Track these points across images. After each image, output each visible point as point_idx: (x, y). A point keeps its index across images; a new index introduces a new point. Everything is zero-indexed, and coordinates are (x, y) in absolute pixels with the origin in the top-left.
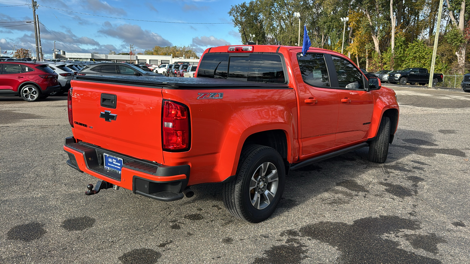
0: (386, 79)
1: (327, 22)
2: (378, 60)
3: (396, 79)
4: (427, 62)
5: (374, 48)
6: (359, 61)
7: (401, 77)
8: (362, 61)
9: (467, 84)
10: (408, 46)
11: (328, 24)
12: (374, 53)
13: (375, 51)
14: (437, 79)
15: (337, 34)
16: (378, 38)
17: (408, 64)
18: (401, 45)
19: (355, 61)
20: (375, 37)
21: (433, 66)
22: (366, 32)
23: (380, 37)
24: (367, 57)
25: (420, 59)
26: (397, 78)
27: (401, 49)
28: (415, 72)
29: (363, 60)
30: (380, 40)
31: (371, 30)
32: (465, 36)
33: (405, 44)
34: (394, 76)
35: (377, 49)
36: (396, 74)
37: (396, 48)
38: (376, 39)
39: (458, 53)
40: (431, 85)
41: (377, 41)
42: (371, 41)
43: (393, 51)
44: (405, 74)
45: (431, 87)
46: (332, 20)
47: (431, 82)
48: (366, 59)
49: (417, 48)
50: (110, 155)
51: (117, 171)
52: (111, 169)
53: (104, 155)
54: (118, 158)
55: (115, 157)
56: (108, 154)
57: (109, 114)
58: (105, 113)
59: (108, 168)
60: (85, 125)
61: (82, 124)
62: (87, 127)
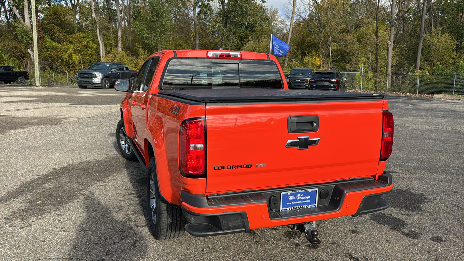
9: (84, 81)
14: (23, 77)
21: (36, 63)
39: (30, 50)
40: (38, 84)
45: (39, 85)
47: (37, 80)
50: (294, 192)
51: (304, 207)
52: (292, 208)
53: (283, 194)
54: (309, 190)
55: (304, 191)
56: (290, 192)
57: (308, 140)
58: (298, 141)
59: (287, 210)
60: (245, 166)
61: (238, 166)
62: (251, 167)
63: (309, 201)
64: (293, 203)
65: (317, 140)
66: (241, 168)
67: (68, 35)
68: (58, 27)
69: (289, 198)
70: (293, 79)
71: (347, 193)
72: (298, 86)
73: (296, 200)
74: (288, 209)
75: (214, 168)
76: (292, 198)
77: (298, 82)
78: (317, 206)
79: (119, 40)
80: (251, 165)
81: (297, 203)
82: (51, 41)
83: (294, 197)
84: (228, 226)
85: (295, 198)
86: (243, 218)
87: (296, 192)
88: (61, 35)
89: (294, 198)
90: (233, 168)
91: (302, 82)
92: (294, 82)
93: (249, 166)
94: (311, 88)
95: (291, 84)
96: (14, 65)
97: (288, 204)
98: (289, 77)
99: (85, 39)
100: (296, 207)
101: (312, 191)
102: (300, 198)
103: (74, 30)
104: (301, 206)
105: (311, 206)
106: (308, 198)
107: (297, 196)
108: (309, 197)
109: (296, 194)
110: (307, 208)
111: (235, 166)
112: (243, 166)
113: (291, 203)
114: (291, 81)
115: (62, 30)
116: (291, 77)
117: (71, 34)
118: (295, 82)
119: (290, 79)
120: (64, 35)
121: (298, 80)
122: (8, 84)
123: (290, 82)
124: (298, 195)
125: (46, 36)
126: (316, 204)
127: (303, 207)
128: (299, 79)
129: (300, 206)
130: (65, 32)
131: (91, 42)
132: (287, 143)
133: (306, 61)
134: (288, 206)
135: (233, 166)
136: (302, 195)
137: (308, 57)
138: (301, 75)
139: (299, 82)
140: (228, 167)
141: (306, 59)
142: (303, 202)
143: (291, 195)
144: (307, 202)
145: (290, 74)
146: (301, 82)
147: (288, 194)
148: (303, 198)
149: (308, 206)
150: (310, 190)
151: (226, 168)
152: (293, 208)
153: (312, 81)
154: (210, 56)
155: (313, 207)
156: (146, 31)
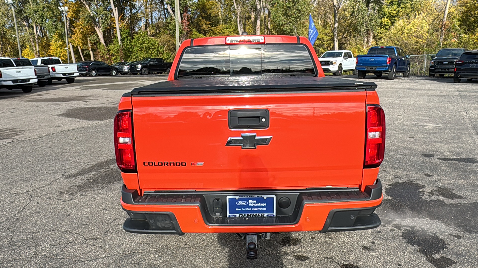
0: (127, 70)
1: (38, 11)
2: (105, 52)
3: (138, 70)
4: (154, 52)
5: (99, 39)
6: (83, 54)
7: (142, 68)
8: (86, 54)
10: (133, 37)
11: (40, 13)
12: (100, 45)
13: (100, 43)
15: (53, 25)
16: (101, 29)
17: (137, 55)
18: (127, 37)
19: (78, 53)
20: (98, 28)
22: (88, 23)
23: (103, 28)
24: (90, 49)
25: (147, 50)
26: (139, 68)
27: (128, 40)
28: (153, 62)
29: (87, 52)
30: (103, 32)
31: (92, 21)
32: (183, 28)
33: (130, 36)
34: (135, 67)
35: (102, 41)
36: (137, 65)
37: (123, 40)
38: (99, 30)
41: (101, 32)
42: (94, 32)
43: (120, 43)
44: (145, 65)
46: (43, 9)
48: (89, 52)
49: (143, 39)
50: (243, 197)
51: (258, 215)
52: (242, 215)
53: (229, 199)
54: (263, 196)
55: (256, 196)
56: (239, 196)
57: (254, 138)
58: (242, 138)
59: (235, 216)
60: (178, 164)
61: (170, 163)
62: (185, 165)
63: (265, 209)
64: (244, 209)
65: (267, 139)
66: (174, 165)
67: (212, 27)
68: (204, 20)
69: (238, 203)
70: (439, 61)
71: (307, 204)
72: (445, 69)
73: (247, 206)
74: (237, 215)
75: (144, 163)
76: (241, 203)
77: (445, 65)
78: (275, 216)
79: (258, 29)
80: (185, 163)
81: (249, 209)
82: (198, 33)
83: (244, 202)
84: (157, 226)
85: (246, 203)
86: (171, 220)
87: (246, 197)
88: (206, 28)
89: (244, 204)
90: (164, 165)
91: (451, 65)
92: (440, 65)
93: (184, 164)
94: (457, 72)
95: (436, 67)
96: (167, 57)
97: (237, 209)
98: (434, 59)
99: (228, 30)
100: (248, 215)
101: (267, 198)
102: (253, 204)
103: (218, 22)
104: (255, 214)
105: (267, 215)
106: (263, 206)
107: (248, 202)
108: (265, 204)
109: (247, 200)
110: (263, 217)
111: (167, 163)
112: (176, 163)
113: (240, 209)
114: (437, 63)
115: (208, 23)
116: (436, 59)
117: (216, 25)
118: (442, 65)
119: (435, 61)
120: (209, 28)
121: (445, 63)
122: (159, 74)
123: (434, 65)
124: (250, 201)
125: (194, 29)
126: (273, 213)
127: (256, 214)
128: (447, 61)
129: (252, 214)
130: (210, 24)
131: (232, 32)
132: (228, 140)
133: (465, 39)
134: (238, 212)
135: (164, 163)
136: (255, 201)
137: (468, 34)
138: (450, 57)
139: (447, 65)
140: (159, 163)
141: (466, 37)
142: (257, 209)
143: (240, 199)
144: (261, 210)
145: (436, 56)
146: (449, 65)
147: (235, 198)
148: (256, 205)
149: (264, 215)
150: (265, 197)
151: (156, 164)
152: (244, 215)
153: (458, 63)
154: (228, 42)
155: (270, 216)
156: (282, 18)
